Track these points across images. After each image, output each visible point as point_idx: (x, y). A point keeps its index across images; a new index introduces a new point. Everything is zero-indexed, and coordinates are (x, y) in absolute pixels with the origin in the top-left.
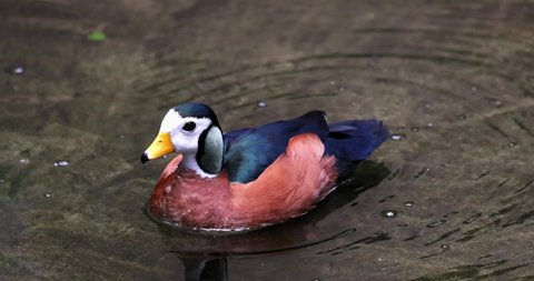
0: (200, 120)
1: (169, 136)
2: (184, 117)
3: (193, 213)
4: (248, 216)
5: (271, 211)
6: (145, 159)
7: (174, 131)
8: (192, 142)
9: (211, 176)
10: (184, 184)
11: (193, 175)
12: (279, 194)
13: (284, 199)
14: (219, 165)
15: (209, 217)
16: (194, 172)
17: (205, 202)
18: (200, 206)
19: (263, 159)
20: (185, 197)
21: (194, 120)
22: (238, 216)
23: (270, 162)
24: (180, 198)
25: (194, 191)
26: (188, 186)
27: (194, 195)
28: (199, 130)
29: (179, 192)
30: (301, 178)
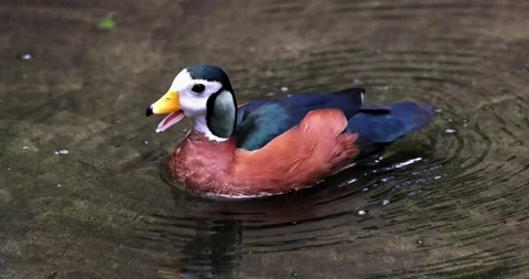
0: (211, 83)
1: (177, 96)
2: (194, 78)
3: (195, 175)
4: (248, 182)
5: (271, 181)
6: (149, 112)
7: (183, 92)
8: (200, 103)
9: (219, 140)
10: (192, 146)
11: (202, 137)
12: (283, 163)
13: (287, 170)
14: (230, 128)
15: (210, 180)
16: (203, 134)
17: (208, 165)
18: (203, 169)
19: (274, 128)
20: (190, 159)
21: (204, 82)
22: (237, 182)
23: (281, 131)
24: (185, 159)
25: (199, 153)
26: (195, 149)
27: (199, 158)
28: (208, 92)
29: (185, 153)
30: (310, 151)
